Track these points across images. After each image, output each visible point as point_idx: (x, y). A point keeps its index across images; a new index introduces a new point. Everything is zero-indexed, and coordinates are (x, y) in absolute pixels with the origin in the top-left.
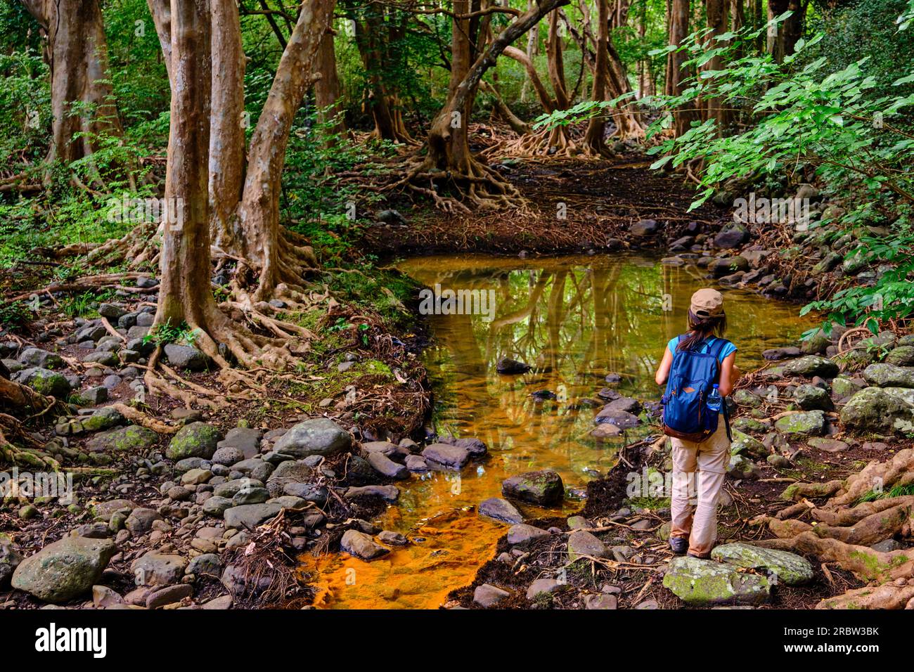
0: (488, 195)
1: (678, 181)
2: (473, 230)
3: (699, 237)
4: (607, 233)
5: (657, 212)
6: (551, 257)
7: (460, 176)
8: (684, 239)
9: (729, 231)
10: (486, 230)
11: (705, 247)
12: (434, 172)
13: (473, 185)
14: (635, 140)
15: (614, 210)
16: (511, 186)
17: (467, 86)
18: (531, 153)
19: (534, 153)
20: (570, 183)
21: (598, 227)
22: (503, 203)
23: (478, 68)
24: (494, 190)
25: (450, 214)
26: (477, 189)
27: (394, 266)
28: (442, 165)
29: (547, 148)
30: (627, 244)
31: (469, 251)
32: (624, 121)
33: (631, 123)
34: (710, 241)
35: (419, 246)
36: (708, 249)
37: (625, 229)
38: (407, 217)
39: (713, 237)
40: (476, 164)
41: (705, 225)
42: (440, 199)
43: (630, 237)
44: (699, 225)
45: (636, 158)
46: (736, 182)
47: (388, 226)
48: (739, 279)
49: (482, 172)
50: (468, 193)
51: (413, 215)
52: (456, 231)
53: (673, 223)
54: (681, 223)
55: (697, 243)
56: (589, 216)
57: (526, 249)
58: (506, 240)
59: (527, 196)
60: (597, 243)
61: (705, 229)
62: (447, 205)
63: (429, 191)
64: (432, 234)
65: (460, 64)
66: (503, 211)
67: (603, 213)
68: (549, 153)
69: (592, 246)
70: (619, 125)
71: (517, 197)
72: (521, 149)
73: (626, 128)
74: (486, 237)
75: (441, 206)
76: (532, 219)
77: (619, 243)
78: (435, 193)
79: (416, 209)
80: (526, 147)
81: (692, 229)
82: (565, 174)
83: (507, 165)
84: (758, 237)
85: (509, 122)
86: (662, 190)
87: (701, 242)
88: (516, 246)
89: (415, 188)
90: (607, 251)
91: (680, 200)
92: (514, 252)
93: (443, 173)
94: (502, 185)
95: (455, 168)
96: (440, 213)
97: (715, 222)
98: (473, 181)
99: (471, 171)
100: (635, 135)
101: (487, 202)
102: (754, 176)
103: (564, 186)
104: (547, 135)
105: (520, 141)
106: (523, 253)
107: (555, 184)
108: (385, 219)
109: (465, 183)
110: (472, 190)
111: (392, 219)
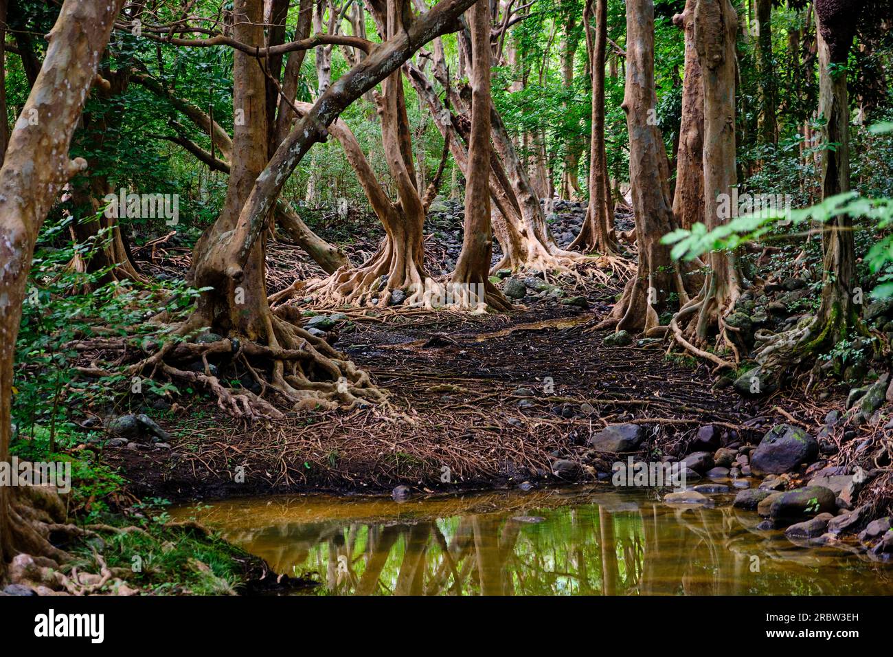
0: (309, 382)
1: (652, 349)
2: (297, 449)
3: (721, 453)
4: (548, 449)
5: (633, 408)
6: (452, 496)
7: (255, 347)
8: (696, 457)
9: (779, 442)
10: (320, 450)
11: (734, 472)
12: (207, 339)
13: (280, 364)
14: (541, 275)
15: (551, 406)
16: (351, 366)
17: (272, 179)
18: (357, 303)
19: (363, 303)
20: (450, 358)
21: (530, 438)
22: (340, 398)
23: (292, 145)
24: (322, 375)
25: (247, 419)
26: (287, 371)
27: (193, 519)
28: (220, 327)
29: (385, 293)
30: (590, 469)
31: (297, 489)
32: (515, 241)
33: (530, 244)
34: (743, 460)
35: (197, 482)
36: (741, 476)
37: (581, 441)
38: (166, 425)
39: (746, 452)
40: (283, 324)
41: (729, 430)
42: (226, 391)
43: (593, 456)
44: (717, 431)
45: (550, 310)
46: (777, 350)
47: (132, 445)
48: (823, 528)
49: (295, 339)
50: (271, 379)
51: (175, 423)
52: (264, 452)
53: (670, 430)
54: (683, 428)
55: (718, 465)
56: (511, 420)
57: (405, 482)
58: (361, 467)
59: (381, 382)
60: (534, 470)
61: (730, 438)
62: (239, 403)
63: (202, 377)
64: (220, 459)
65: (249, 137)
66: (346, 413)
67: (533, 412)
68: (390, 302)
69: (527, 474)
70: (507, 249)
71: (365, 385)
72: (336, 295)
73: (520, 253)
74: (325, 461)
75: (230, 406)
76: (406, 428)
77: (576, 467)
78: (214, 381)
79: (179, 411)
80: (347, 292)
81: (706, 439)
82: (436, 342)
83: (318, 326)
84: (835, 451)
85: (305, 244)
86: (629, 369)
87: (727, 463)
88: (384, 479)
89: (175, 371)
90: (555, 482)
91: (667, 386)
92: (381, 490)
93: (226, 341)
94: (333, 363)
95: (244, 333)
96: (226, 418)
97: (746, 426)
98: (279, 357)
99: (273, 338)
100: (539, 266)
101: (309, 397)
102: (810, 338)
103: (440, 364)
104: (385, 269)
105: (331, 280)
106: (400, 490)
107: (421, 361)
108: (126, 432)
109: (266, 361)
110: (279, 373)
111: (139, 432)
